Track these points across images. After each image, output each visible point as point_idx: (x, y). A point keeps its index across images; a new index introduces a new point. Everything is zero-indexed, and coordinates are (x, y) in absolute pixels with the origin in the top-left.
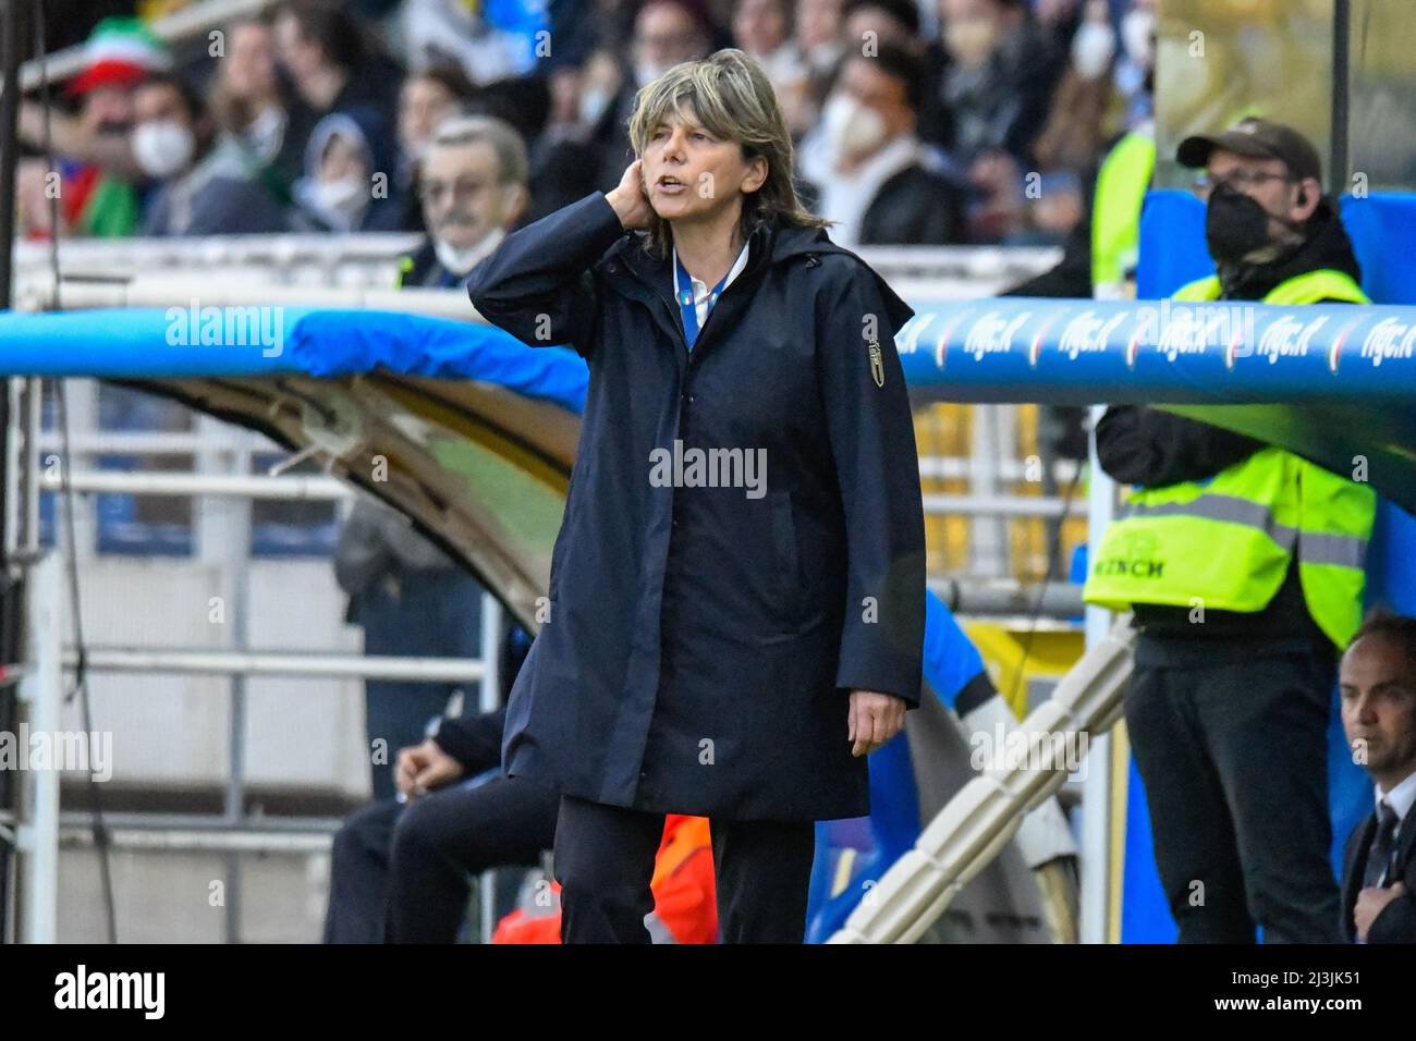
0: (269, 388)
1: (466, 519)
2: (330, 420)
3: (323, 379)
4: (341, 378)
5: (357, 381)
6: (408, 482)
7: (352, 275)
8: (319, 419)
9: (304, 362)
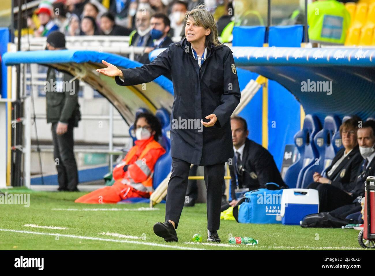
0: (69, 65)
1: (106, 90)
2: (80, 71)
3: (79, 63)
4: (82, 63)
5: (86, 64)
6: (95, 82)
7: (85, 44)
8: (78, 71)
9: (75, 61)
